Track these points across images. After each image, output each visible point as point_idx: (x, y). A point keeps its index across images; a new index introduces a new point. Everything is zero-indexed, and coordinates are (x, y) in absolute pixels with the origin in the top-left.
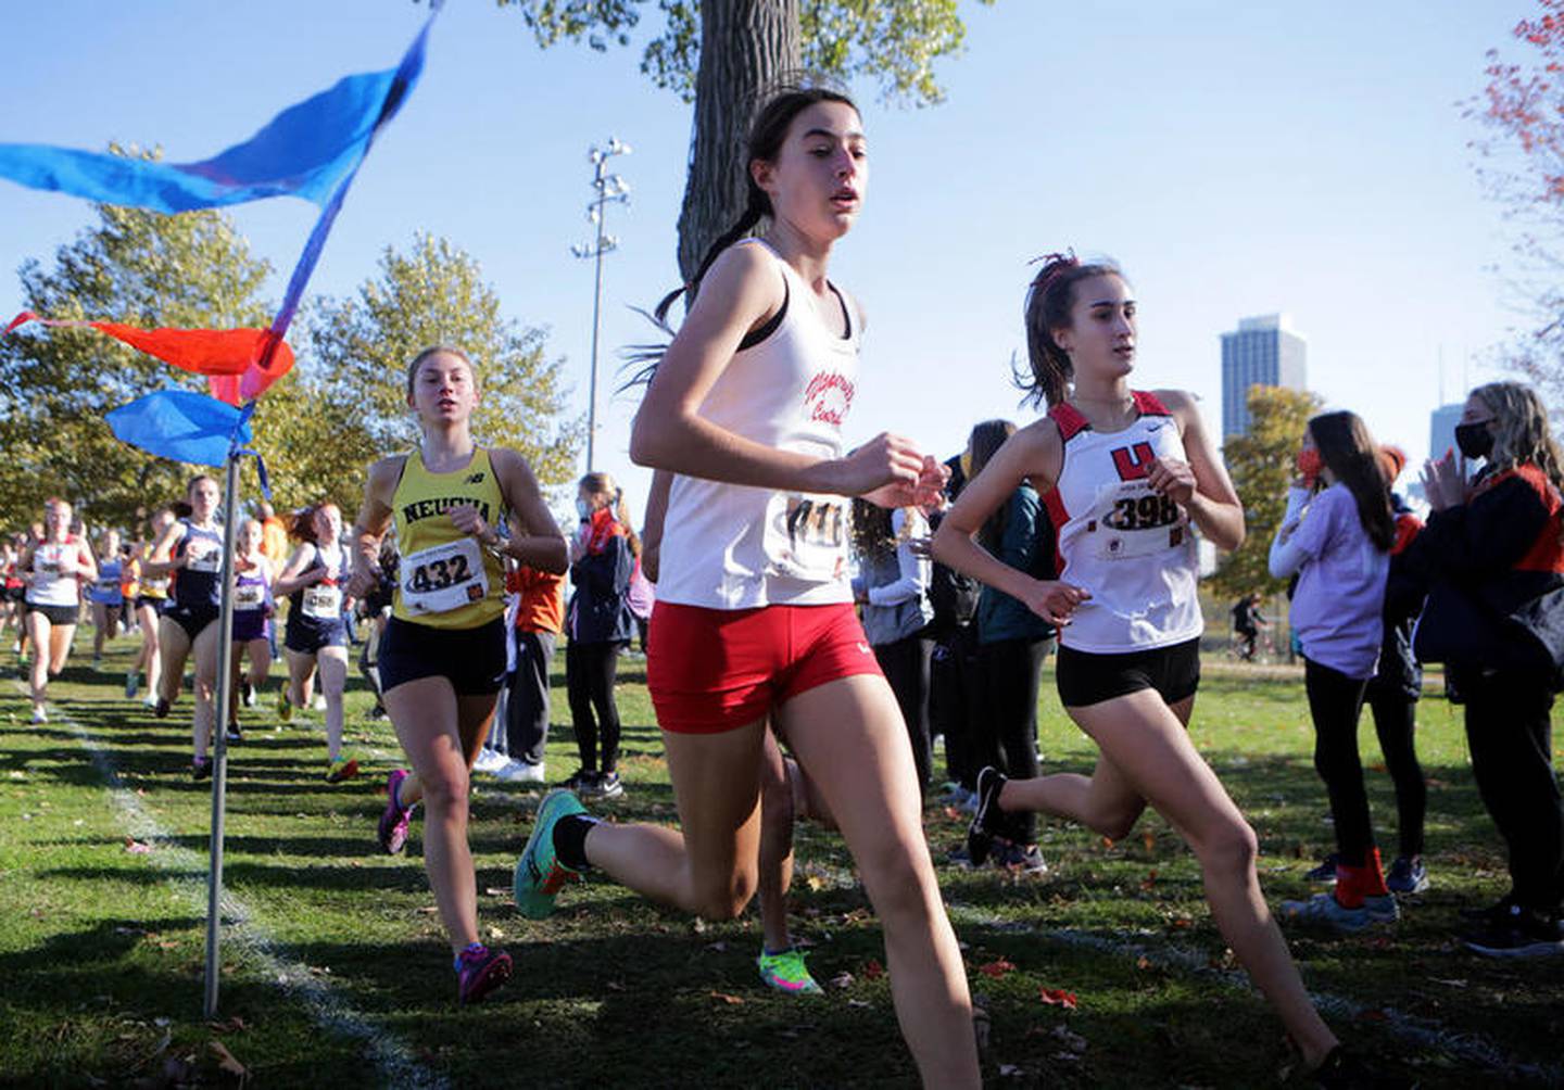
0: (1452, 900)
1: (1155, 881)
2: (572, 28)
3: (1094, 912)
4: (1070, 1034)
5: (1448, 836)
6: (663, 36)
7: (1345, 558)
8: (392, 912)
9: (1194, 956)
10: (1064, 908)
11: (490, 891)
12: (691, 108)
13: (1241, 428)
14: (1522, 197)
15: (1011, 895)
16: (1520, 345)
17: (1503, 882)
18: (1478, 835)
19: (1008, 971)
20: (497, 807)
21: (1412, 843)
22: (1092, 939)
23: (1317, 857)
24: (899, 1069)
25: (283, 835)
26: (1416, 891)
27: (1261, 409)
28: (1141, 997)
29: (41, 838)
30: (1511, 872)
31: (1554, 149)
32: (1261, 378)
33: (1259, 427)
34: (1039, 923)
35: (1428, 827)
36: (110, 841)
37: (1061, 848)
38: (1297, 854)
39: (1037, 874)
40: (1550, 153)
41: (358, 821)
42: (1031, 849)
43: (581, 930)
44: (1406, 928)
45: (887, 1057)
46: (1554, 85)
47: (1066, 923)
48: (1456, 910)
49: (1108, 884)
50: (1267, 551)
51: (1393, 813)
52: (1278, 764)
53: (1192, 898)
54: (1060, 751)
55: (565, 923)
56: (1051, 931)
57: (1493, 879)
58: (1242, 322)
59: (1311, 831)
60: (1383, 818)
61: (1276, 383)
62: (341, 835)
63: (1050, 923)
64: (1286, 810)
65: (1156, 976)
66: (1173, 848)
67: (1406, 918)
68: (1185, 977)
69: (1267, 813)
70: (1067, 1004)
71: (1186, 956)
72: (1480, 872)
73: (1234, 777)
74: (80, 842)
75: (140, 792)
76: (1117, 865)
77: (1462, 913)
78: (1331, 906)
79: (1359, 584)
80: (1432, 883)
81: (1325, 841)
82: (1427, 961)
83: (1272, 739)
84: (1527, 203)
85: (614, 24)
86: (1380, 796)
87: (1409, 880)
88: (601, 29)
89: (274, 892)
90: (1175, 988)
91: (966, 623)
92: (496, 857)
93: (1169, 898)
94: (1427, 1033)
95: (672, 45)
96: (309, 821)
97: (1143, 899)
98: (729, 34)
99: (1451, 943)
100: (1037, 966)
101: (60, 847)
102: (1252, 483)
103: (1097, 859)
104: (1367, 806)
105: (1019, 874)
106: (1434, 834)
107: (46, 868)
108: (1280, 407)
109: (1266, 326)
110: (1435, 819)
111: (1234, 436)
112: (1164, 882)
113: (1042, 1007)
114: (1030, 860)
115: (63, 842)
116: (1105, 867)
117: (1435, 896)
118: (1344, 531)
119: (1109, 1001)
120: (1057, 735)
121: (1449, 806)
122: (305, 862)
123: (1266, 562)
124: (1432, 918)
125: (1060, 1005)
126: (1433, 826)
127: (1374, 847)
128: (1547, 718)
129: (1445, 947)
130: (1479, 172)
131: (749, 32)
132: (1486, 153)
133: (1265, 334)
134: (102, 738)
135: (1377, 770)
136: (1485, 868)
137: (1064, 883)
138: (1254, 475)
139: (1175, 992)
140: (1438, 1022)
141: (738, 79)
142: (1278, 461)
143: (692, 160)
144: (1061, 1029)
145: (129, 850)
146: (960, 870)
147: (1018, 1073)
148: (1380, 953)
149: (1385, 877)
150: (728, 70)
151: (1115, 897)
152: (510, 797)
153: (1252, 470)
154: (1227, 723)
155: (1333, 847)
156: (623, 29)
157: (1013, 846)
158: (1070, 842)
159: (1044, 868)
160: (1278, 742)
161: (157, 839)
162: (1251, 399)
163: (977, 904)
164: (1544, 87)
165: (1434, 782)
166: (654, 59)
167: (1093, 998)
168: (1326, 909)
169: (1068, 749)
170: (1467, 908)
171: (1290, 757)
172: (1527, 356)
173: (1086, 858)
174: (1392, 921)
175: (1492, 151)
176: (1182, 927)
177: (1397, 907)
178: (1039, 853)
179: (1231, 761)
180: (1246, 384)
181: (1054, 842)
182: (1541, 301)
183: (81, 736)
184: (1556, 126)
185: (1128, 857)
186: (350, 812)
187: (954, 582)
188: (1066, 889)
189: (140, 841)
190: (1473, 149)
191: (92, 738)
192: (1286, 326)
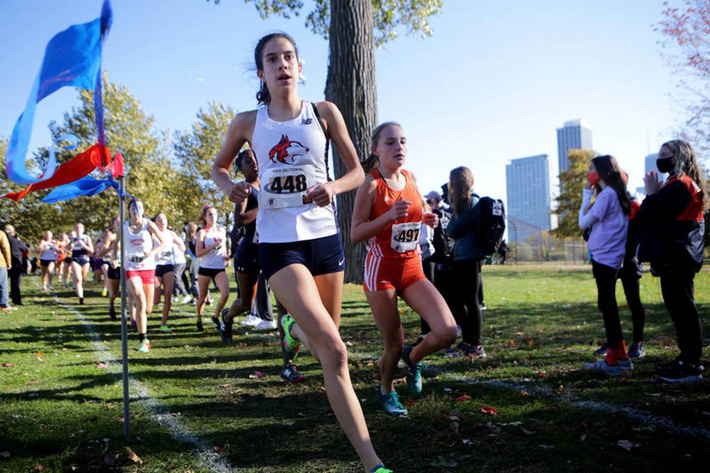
0: (654, 360)
1: (531, 358)
2: (276, 10)
3: (505, 373)
4: (494, 426)
5: (654, 332)
6: (314, 11)
7: (613, 219)
8: (209, 387)
9: (546, 389)
10: (493, 372)
11: (251, 376)
12: (328, 42)
13: (566, 167)
14: (679, 64)
15: (471, 367)
16: (680, 127)
17: (676, 351)
18: (667, 332)
19: (468, 399)
20: (256, 340)
21: (638, 337)
22: (503, 384)
23: (599, 344)
24: (420, 444)
25: (165, 357)
26: (640, 356)
27: (573, 159)
28: (523, 408)
29: (62, 363)
30: (679, 347)
31: (692, 44)
32: (574, 145)
33: (573, 167)
34: (481, 379)
35: (645, 330)
36: (90, 363)
37: (492, 346)
38: (591, 344)
39: (481, 358)
40: (690, 46)
41: (197, 349)
42: (479, 347)
43: (288, 391)
44: (636, 373)
45: (416, 440)
46: (691, 17)
47: (492, 378)
48: (657, 364)
49: (511, 360)
50: (578, 218)
51: (631, 324)
52: (584, 306)
53: (546, 364)
54: (493, 305)
55: (281, 388)
56: (487, 382)
57: (672, 350)
58: (565, 123)
59: (597, 333)
60: (627, 327)
61: (580, 147)
62: (189, 355)
63: (487, 378)
64: (586, 325)
65: (530, 399)
66: (539, 344)
67: (635, 368)
68: (542, 398)
69: (579, 327)
70: (492, 412)
71: (543, 389)
72: (667, 347)
73: (564, 312)
74: (77, 364)
75: (105, 342)
76: (516, 352)
77: (659, 365)
78: (604, 366)
79: (618, 230)
80: (647, 353)
81: (603, 337)
82: (644, 387)
83: (581, 296)
84: (681, 67)
85: (293, 7)
86: (626, 318)
87: (637, 352)
88: (287, 10)
89: (159, 381)
90: (537, 403)
91: (448, 255)
92: (254, 362)
93: (537, 365)
94: (643, 417)
95: (317, 15)
96: (177, 350)
97: (526, 366)
98: (342, 10)
99: (654, 378)
100: (480, 397)
101: (69, 367)
102: (571, 190)
103: (507, 350)
104: (619, 322)
105: (474, 358)
106: (648, 332)
107: (63, 376)
108: (581, 158)
109: (575, 124)
110: (649, 326)
111: (563, 171)
112: (535, 358)
113: (481, 414)
114: (479, 352)
115: (71, 365)
116: (511, 353)
117: (648, 359)
118: (613, 208)
119: (510, 410)
120: (492, 298)
121: (655, 320)
122: (173, 368)
123: (577, 222)
124: (646, 368)
125: (489, 414)
126: (648, 329)
127: (623, 339)
128: (692, 283)
129: (652, 380)
130: (661, 54)
131: (350, 9)
132: (663, 46)
133: (575, 128)
134: (90, 320)
135: (624, 306)
136: (669, 345)
137: (493, 361)
138: (571, 186)
139: (538, 405)
140: (649, 412)
141: (346, 29)
142: (581, 180)
143: (329, 64)
144: (490, 424)
145: (99, 366)
146: (450, 357)
147: (470, 443)
148: (625, 384)
149: (626, 352)
150: (342, 25)
151: (514, 366)
152: (261, 336)
153: (570, 184)
154: (562, 290)
155: (605, 340)
156: (297, 9)
157: (471, 347)
158: (496, 343)
159: (485, 355)
160: (584, 297)
161: (111, 362)
162: (569, 155)
163: (456, 371)
164: (687, 18)
165: (648, 310)
166: (310, 21)
167: (503, 409)
168: (603, 366)
169: (496, 304)
170: (661, 363)
171: (588, 303)
172: (683, 132)
173: (503, 350)
174: (630, 370)
175: (666, 45)
176: (542, 377)
177: (632, 364)
178: (482, 349)
179: (564, 306)
180: (568, 149)
181: (489, 344)
182: (688, 108)
183: (81, 320)
184: (693, 34)
185: (520, 349)
186: (194, 345)
187: (443, 238)
188: (494, 363)
189: (103, 363)
190: (659, 44)
191: (86, 320)
192: (583, 124)
